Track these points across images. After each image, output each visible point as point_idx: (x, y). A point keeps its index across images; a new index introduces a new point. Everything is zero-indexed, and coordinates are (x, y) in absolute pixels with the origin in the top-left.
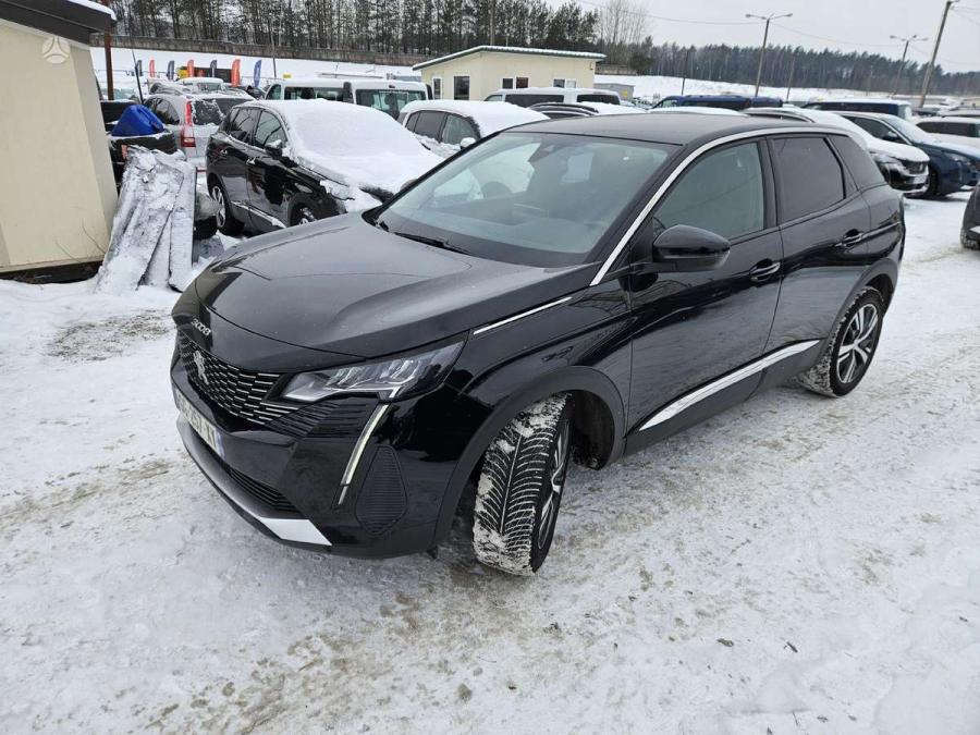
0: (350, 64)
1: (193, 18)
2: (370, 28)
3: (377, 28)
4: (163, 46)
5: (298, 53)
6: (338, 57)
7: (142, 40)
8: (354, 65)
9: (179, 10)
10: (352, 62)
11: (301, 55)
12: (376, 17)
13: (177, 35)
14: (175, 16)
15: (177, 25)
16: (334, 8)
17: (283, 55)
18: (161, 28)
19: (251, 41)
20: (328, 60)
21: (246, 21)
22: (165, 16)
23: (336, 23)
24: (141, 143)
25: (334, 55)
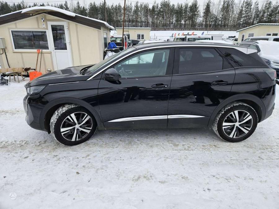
0: (232, 31)
1: (190, 22)
2: (241, 20)
3: (244, 20)
4: (180, 29)
5: (216, 29)
6: (228, 30)
7: (176, 28)
8: (233, 31)
9: (186, 20)
10: (233, 30)
11: (217, 29)
12: (244, 17)
13: (185, 26)
14: (185, 22)
15: (185, 24)
16: (231, 16)
17: (212, 30)
18: (181, 25)
19: (204, 27)
20: (225, 31)
21: (203, 21)
22: (183, 22)
23: (230, 20)
24: (110, 50)
25: (228, 29)
